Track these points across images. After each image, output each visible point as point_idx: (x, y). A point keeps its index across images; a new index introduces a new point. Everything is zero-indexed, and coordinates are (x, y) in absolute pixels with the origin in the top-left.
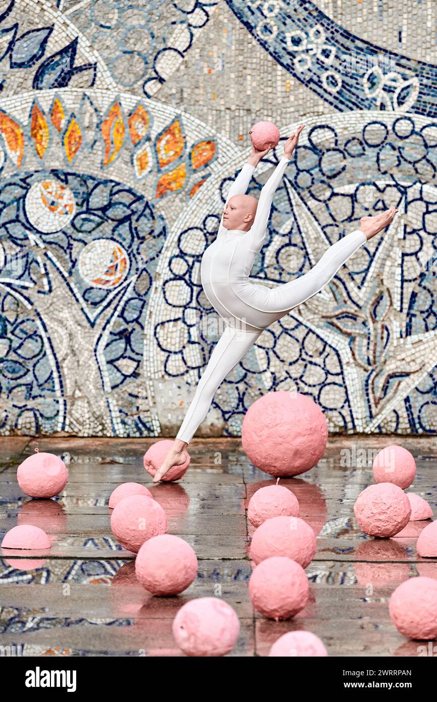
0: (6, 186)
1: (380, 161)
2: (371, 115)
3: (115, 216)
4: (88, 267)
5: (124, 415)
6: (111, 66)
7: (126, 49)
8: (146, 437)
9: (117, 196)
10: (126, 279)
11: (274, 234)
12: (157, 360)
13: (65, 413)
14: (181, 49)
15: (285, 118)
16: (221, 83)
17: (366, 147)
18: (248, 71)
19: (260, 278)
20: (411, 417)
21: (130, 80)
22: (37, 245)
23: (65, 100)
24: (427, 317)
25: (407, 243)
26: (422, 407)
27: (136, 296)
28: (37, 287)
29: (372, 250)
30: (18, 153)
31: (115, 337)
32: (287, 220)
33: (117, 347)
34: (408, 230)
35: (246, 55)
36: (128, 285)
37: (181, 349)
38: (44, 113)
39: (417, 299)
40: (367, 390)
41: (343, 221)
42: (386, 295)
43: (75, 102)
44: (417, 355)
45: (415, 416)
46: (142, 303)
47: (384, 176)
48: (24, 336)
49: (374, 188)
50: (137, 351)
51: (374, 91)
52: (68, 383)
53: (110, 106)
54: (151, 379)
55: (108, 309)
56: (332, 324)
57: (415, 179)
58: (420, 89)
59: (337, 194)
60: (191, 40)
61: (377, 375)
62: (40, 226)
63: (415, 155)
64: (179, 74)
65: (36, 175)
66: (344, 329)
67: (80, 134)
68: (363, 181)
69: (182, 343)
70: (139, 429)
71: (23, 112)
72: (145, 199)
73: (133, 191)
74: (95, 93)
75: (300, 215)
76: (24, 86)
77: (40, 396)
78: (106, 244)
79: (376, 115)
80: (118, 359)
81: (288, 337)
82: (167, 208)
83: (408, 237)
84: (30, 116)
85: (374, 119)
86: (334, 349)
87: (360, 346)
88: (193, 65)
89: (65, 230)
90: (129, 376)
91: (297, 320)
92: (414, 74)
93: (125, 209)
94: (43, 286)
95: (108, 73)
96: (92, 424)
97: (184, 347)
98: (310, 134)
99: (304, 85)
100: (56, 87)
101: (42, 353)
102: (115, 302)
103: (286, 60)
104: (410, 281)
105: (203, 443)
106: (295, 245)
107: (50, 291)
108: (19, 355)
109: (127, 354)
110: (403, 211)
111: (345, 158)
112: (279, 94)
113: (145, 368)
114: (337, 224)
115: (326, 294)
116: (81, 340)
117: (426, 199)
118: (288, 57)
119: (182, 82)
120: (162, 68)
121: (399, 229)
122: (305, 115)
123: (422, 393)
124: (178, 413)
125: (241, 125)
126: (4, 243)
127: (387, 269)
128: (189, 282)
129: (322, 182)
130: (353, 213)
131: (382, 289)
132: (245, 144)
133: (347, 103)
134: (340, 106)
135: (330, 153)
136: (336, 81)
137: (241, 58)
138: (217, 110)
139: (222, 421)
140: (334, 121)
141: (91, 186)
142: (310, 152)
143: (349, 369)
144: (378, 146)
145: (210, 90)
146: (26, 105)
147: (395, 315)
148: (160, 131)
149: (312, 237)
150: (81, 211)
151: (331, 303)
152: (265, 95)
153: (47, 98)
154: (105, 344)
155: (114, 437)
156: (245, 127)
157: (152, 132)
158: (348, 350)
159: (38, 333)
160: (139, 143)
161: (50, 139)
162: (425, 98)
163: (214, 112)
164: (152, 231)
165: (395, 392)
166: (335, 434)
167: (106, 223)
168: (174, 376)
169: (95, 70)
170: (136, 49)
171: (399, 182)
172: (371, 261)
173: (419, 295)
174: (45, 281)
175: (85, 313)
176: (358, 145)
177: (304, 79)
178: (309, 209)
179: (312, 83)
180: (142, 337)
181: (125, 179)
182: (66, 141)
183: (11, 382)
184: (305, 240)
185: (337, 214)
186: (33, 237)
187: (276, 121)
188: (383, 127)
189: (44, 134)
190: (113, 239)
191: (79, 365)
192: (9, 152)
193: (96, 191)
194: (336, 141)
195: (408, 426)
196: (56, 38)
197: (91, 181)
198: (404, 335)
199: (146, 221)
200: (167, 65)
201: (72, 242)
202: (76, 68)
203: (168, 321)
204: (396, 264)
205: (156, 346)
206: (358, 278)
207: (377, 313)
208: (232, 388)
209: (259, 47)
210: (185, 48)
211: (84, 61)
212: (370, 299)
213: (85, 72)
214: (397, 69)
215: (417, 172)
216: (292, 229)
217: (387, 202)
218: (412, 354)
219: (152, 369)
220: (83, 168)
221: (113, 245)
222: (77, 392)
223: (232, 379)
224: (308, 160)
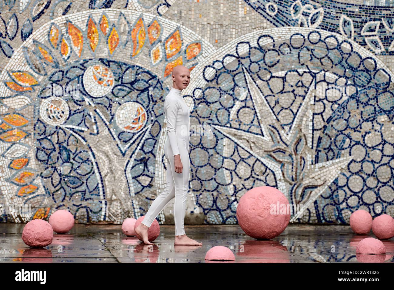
0: (71, 68)
1: (300, 57)
2: (295, 30)
3: (139, 88)
4: (121, 119)
5: (142, 211)
9: (140, 75)
10: (145, 127)
11: (236, 100)
12: (163, 177)
13: (106, 209)
15: (244, 30)
16: (205, 8)
17: (292, 49)
18: (221, 2)
19: (228, 127)
20: (318, 213)
21: (149, 4)
22: (90, 104)
23: (109, 16)
24: (328, 152)
25: (316, 107)
26: (324, 207)
27: (151, 137)
28: (89, 131)
29: (295, 111)
30: (79, 48)
31: (137, 162)
32: (244, 92)
33: (139, 168)
34: (317, 99)
36: (146, 130)
38: (96, 24)
39: (322, 141)
40: (291, 196)
41: (277, 93)
42: (303, 139)
43: (115, 17)
44: (322, 175)
45: (320, 212)
46: (154, 141)
47: (302, 66)
48: (81, 161)
49: (296, 73)
50: (151, 171)
51: (297, 15)
52: (108, 191)
53: (136, 20)
54: (159, 189)
55: (134, 145)
56: (271, 156)
57: (321, 68)
58: (325, 14)
59: (274, 77)
61: (297, 187)
62: (92, 93)
63: (321, 54)
64: (179, 2)
65: (90, 62)
66: (278, 159)
67: (118, 37)
68: (290, 69)
71: (83, 23)
72: (157, 78)
73: (150, 73)
74: (128, 12)
75: (252, 89)
76: (84, 6)
77: (90, 199)
78: (133, 105)
79: (298, 30)
80: (139, 176)
81: (244, 164)
83: (316, 103)
84: (87, 25)
85: (297, 32)
86: (272, 171)
87: (287, 169)
89: (108, 96)
90: (146, 187)
91: (249, 153)
92: (320, 5)
93: (145, 83)
94: (93, 130)
95: (136, 0)
98: (258, 40)
99: (255, 11)
100: (103, 8)
101: (92, 172)
102: (138, 140)
104: (318, 130)
106: (249, 107)
107: (98, 133)
108: (78, 173)
109: (145, 173)
110: (314, 88)
111: (279, 55)
112: (240, 16)
113: (156, 181)
114: (274, 95)
115: (267, 137)
116: (117, 164)
117: (327, 80)
119: (181, 7)
121: (311, 98)
122: (255, 28)
123: (325, 198)
125: (216, 33)
126: (69, 103)
127: (304, 122)
129: (265, 69)
130: (284, 88)
131: (301, 135)
132: (219, 45)
133: (281, 22)
134: (277, 23)
135: (270, 52)
136: (274, 9)
138: (202, 24)
139: (203, 214)
140: (272, 32)
141: (124, 69)
142: (258, 51)
143: (281, 183)
144: (299, 48)
145: (198, 12)
146: (84, 19)
147: (308, 151)
148: (167, 36)
149: (259, 102)
150: (117, 84)
151: (270, 143)
152: (232, 16)
153: (98, 15)
154: (131, 166)
156: (219, 35)
157: (162, 37)
158: (280, 172)
159: (90, 159)
160: (154, 43)
161: (99, 40)
162: (327, 20)
163: (200, 26)
164: (162, 97)
165: (309, 197)
167: (133, 92)
171: (311, 70)
172: (294, 118)
173: (323, 138)
174: (95, 127)
175: (119, 147)
176: (287, 47)
177: (255, 7)
178: (257, 86)
179: (260, 9)
180: (155, 162)
181: (145, 65)
182: (109, 41)
183: (72, 190)
184: (255, 104)
185: (274, 89)
186: (87, 100)
187: (238, 32)
188: (302, 37)
189: (96, 37)
190: (137, 102)
191: (115, 180)
192: (73, 47)
193: (128, 72)
194: (274, 45)
195: (316, 218)
197: (124, 66)
198: (314, 163)
199: (158, 91)
201: (111, 103)
204: (309, 120)
205: (163, 168)
206: (287, 128)
207: (298, 149)
208: (209, 195)
212: (294, 141)
214: (311, 2)
215: (322, 64)
216: (247, 97)
217: (304, 82)
218: (319, 174)
219: (160, 182)
220: (119, 57)
221: (137, 105)
222: (114, 196)
223: (209, 189)
224: (257, 56)
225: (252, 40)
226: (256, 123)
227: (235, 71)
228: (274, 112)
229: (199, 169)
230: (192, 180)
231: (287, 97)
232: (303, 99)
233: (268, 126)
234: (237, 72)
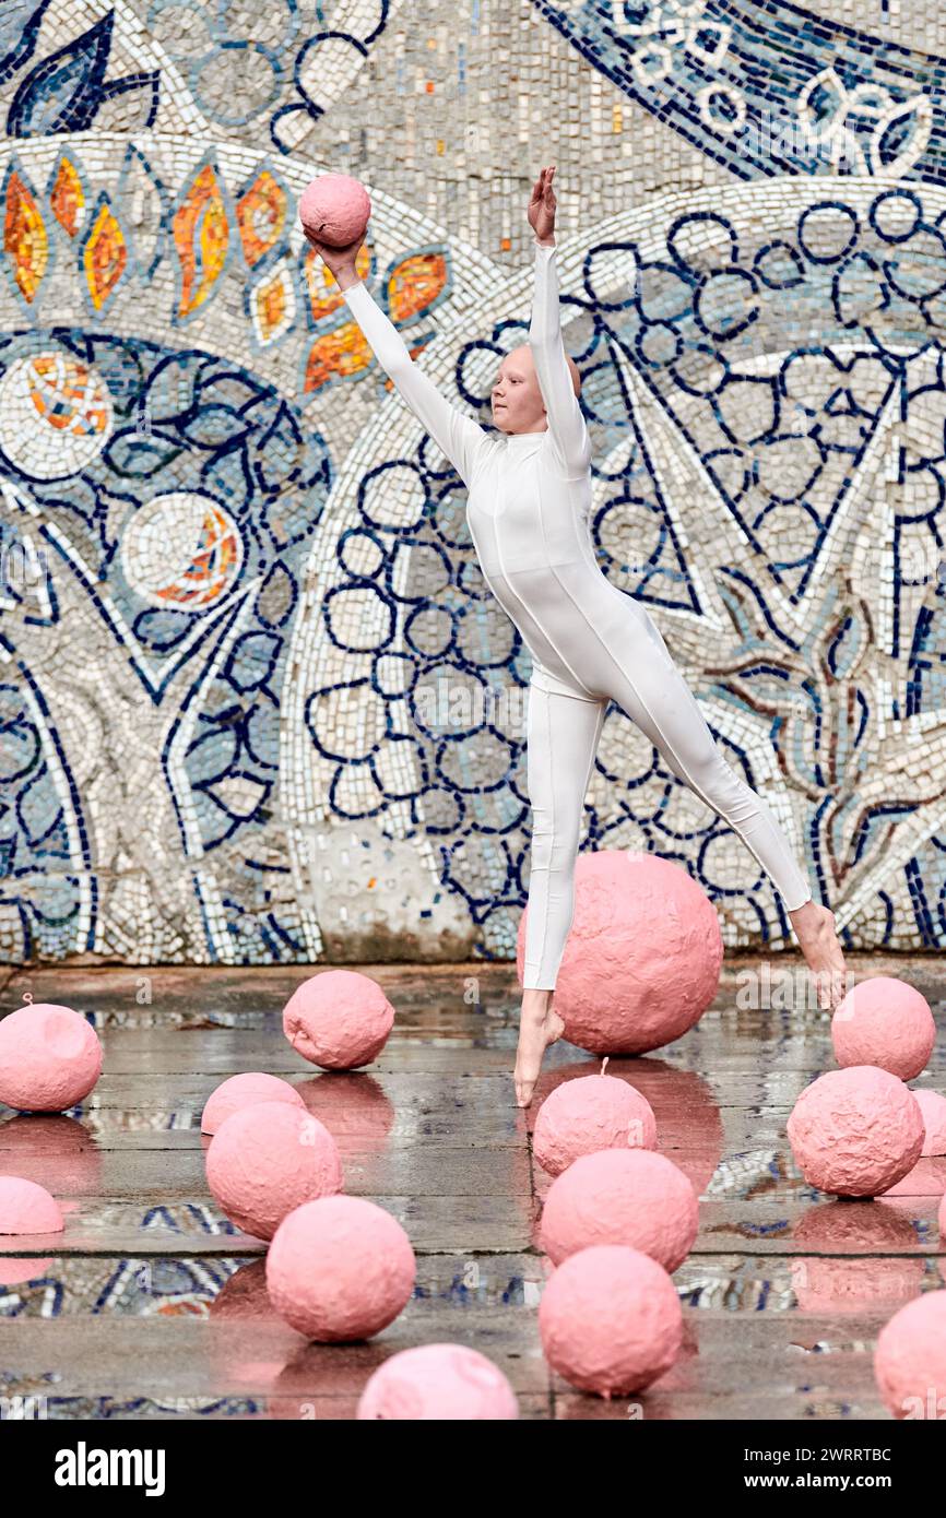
1: (841, 297)
2: (817, 188)
3: (207, 437)
4: (144, 559)
5: (235, 912)
6: (193, 78)
7: (228, 37)
8: (289, 964)
9: (211, 389)
10: (235, 588)
12: (313, 781)
13: (94, 909)
14: (360, 36)
15: (612, 197)
16: (458, 115)
17: (807, 264)
18: (521, 87)
20: (921, 907)
21: (239, 110)
22: (22, 508)
23: (86, 162)
25: (908, 492)
27: (262, 628)
28: (23, 610)
29: (823, 510)
31: (210, 727)
32: (619, 442)
33: (216, 749)
34: (910, 460)
35: (515, 48)
36: (242, 601)
37: (369, 752)
38: (35, 194)
39: (932, 625)
40: (815, 844)
41: (752, 443)
42: (858, 617)
43: (109, 165)
44: (935, 759)
45: (932, 906)
46: (274, 643)
47: (849, 332)
49: (826, 361)
50: (264, 758)
51: (825, 129)
52: (101, 838)
53: (192, 173)
54: (298, 826)
55: (195, 659)
56: (731, 689)
57: (925, 338)
58: (935, 121)
59: (738, 378)
60: (385, 13)
61: (838, 810)
62: (30, 462)
63: (923, 282)
64: (355, 95)
65: (18, 340)
66: (760, 701)
67: (121, 243)
68: (801, 346)
69: (370, 738)
70: (271, 946)
72: (279, 396)
73: (250, 377)
74: (157, 143)
75: (649, 428)
77: (35, 869)
78: (188, 504)
79: (829, 187)
80: (219, 779)
82: (331, 417)
83: (909, 476)
85: (826, 197)
86: (735, 749)
87: (798, 741)
88: (390, 72)
89: (89, 471)
90: (247, 819)
92: (918, 86)
93: (231, 419)
94: (37, 607)
95: (188, 97)
96: (159, 935)
97: (376, 748)
98: (672, 234)
99: (655, 117)
100: (63, 131)
101: (37, 768)
102: (211, 642)
103: (613, 58)
104: (915, 583)
105: (424, 977)
106: (639, 501)
107: (55, 617)
109: (240, 767)
110: (897, 416)
112: (596, 140)
113: (283, 798)
114: (740, 448)
115: (715, 617)
116: (130, 734)
118: (618, 50)
119: (364, 113)
120: (314, 81)
121: (888, 458)
122: (658, 188)
124: (365, 905)
125: (505, 214)
127: (859, 554)
128: (385, 592)
129: (703, 348)
130: (777, 421)
131: (849, 604)
132: (516, 263)
133: (760, 158)
134: (743, 166)
135: (720, 279)
136: (733, 107)
137: (503, 55)
138: (447, 181)
139: (468, 923)
140: (727, 202)
141: (149, 366)
142: (672, 276)
143: (771, 794)
144: (835, 259)
145: (429, 133)
147: (881, 665)
149: (680, 480)
150: (125, 425)
151: (727, 637)
152: (564, 141)
153: (42, 158)
154: (187, 742)
155: (211, 965)
156: (516, 218)
157: (294, 235)
158: (770, 749)
159: (26, 719)
160: (263, 261)
161: (50, 255)
162: (945, 144)
163: (442, 185)
164: (297, 472)
165: (883, 850)
166: (739, 953)
167: (186, 454)
168: (353, 817)
169: (155, 88)
170: (253, 37)
171: (886, 347)
172: (822, 537)
173: (937, 616)
174: (42, 593)
175: (138, 670)
176: (788, 259)
177: (657, 102)
178: (671, 414)
179: (674, 113)
180: (276, 724)
181: (231, 348)
182: (88, 259)
184: (663, 488)
185: (738, 425)
186: (11, 490)
188: (846, 216)
189: (36, 244)
190: (202, 492)
191: (125, 795)
193: (163, 377)
194: (735, 250)
195: (915, 929)
196: (61, 14)
197: (150, 354)
198: (902, 712)
199: (281, 448)
200: (327, 73)
201: (105, 500)
202: (110, 85)
203: (338, 687)
204: (882, 543)
205: (309, 746)
206: (791, 578)
207: (837, 662)
208: (493, 845)
209: (547, 29)
210: (369, 34)
211: (128, 66)
212: (822, 628)
213: (132, 95)
214: (880, 74)
215: (929, 322)
216: (631, 461)
217: (858, 395)
218: (923, 758)
219: (301, 802)
220: (129, 323)
221: (205, 506)
222: (123, 858)
223: (492, 823)
224: (670, 296)
225: (645, 234)
226: (668, 560)
227: (583, 359)
228: (739, 517)
229: (451, 745)
230: (424, 791)
231: (791, 458)
232: (856, 463)
233: (718, 573)
234: (590, 362)
